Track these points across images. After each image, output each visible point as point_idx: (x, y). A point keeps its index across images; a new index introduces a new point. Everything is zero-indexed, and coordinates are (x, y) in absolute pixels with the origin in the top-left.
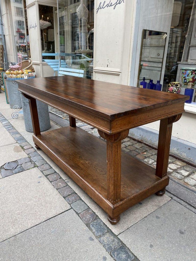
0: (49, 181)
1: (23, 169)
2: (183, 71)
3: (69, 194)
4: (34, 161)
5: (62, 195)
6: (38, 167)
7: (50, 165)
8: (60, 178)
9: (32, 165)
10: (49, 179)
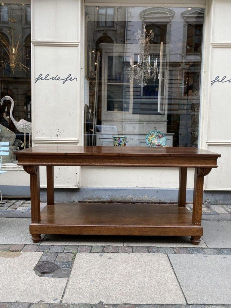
0: (115, 253)
1: (68, 262)
2: (115, 139)
3: (146, 249)
4: (60, 252)
5: (144, 252)
6: (77, 252)
7: (85, 246)
8: (117, 247)
9: (69, 254)
10: (111, 252)
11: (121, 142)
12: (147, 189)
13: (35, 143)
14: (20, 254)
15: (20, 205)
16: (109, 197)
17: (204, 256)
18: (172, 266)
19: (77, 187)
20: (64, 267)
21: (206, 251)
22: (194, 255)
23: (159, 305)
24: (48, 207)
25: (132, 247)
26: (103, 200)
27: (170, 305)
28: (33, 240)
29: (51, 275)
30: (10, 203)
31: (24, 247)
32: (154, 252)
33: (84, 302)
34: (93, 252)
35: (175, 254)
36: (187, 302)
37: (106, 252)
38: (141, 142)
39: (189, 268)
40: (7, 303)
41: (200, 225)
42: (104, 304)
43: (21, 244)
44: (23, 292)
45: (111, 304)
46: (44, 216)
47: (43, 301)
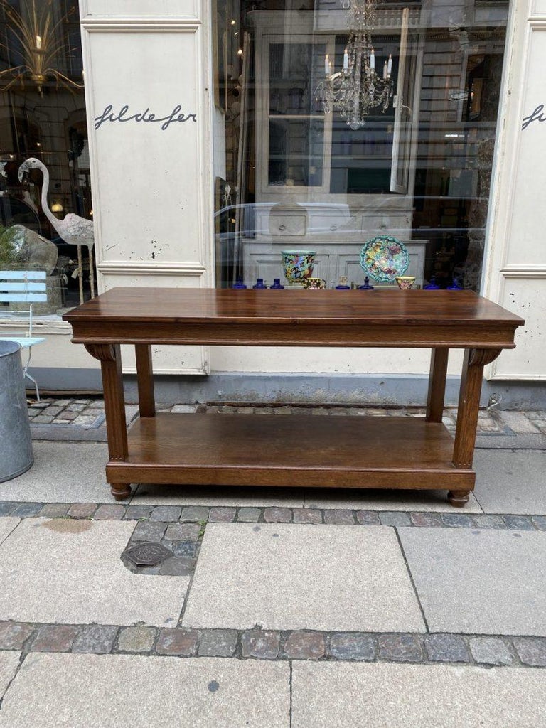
0: (286, 524)
1: (189, 542)
2: (289, 257)
3: (352, 516)
4: (172, 520)
5: (347, 523)
6: (208, 522)
7: (224, 507)
8: (291, 509)
9: (190, 526)
10: (279, 522)
11: (302, 265)
12: (359, 376)
13: (105, 274)
14: (91, 524)
15: (79, 413)
16: (275, 395)
17: (474, 533)
18: (404, 555)
19: (202, 373)
20: (182, 554)
21: (478, 520)
22: (451, 530)
23: (372, 633)
24: (142, 422)
25: (323, 511)
26: (259, 401)
27: (393, 633)
28: (113, 494)
29: (156, 569)
30: (58, 406)
31: (96, 510)
32: (368, 523)
33: (225, 626)
34: (242, 522)
35: (412, 528)
36: (427, 628)
37: (267, 520)
38: (349, 263)
39: (438, 558)
40: (74, 625)
41: (470, 467)
42: (264, 630)
43: (90, 502)
44: (103, 604)
45: (277, 631)
46: (134, 444)
47: (145, 623)
